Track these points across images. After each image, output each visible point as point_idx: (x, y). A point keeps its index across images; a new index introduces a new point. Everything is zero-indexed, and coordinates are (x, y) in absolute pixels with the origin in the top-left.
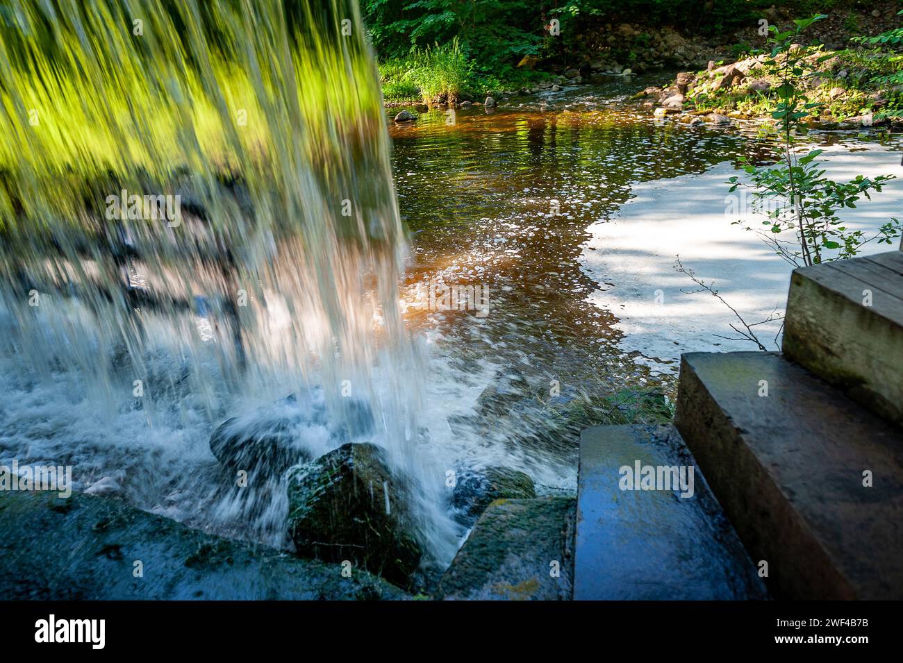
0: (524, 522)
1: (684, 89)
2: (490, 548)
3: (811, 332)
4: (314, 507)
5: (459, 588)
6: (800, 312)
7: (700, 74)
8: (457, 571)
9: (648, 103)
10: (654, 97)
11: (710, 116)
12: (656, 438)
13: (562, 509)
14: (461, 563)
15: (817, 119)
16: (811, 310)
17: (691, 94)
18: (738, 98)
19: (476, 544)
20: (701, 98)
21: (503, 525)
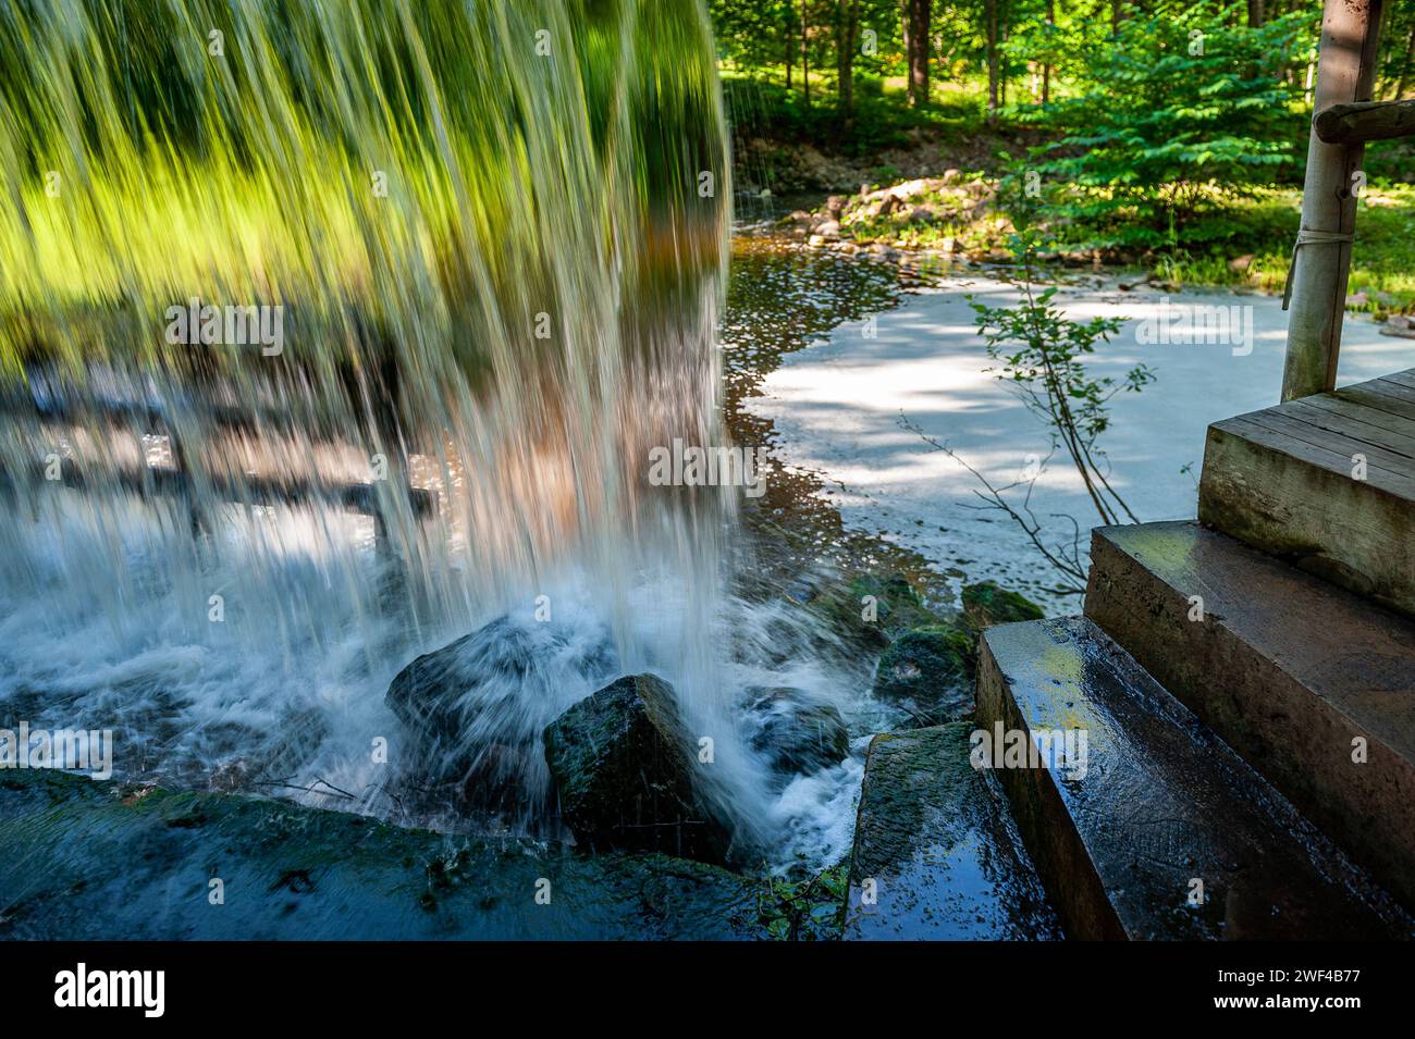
0: (923, 761)
1: (838, 216)
2: (898, 802)
3: (1241, 495)
4: (599, 775)
5: (884, 864)
6: (1223, 473)
7: (854, 199)
8: (870, 840)
9: (800, 230)
10: (801, 222)
11: (874, 247)
12: (1075, 635)
13: (962, 738)
14: (870, 827)
15: (988, 252)
16: (1239, 470)
17: (846, 221)
18: (899, 227)
19: (878, 798)
20: (859, 226)
21: (901, 768)
